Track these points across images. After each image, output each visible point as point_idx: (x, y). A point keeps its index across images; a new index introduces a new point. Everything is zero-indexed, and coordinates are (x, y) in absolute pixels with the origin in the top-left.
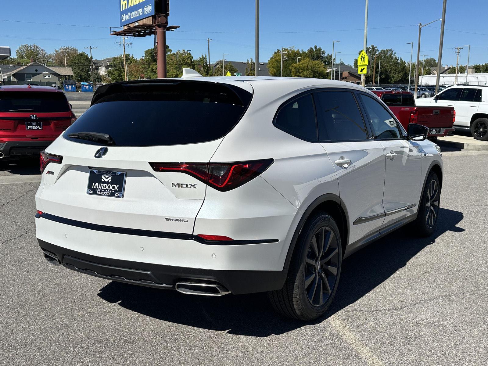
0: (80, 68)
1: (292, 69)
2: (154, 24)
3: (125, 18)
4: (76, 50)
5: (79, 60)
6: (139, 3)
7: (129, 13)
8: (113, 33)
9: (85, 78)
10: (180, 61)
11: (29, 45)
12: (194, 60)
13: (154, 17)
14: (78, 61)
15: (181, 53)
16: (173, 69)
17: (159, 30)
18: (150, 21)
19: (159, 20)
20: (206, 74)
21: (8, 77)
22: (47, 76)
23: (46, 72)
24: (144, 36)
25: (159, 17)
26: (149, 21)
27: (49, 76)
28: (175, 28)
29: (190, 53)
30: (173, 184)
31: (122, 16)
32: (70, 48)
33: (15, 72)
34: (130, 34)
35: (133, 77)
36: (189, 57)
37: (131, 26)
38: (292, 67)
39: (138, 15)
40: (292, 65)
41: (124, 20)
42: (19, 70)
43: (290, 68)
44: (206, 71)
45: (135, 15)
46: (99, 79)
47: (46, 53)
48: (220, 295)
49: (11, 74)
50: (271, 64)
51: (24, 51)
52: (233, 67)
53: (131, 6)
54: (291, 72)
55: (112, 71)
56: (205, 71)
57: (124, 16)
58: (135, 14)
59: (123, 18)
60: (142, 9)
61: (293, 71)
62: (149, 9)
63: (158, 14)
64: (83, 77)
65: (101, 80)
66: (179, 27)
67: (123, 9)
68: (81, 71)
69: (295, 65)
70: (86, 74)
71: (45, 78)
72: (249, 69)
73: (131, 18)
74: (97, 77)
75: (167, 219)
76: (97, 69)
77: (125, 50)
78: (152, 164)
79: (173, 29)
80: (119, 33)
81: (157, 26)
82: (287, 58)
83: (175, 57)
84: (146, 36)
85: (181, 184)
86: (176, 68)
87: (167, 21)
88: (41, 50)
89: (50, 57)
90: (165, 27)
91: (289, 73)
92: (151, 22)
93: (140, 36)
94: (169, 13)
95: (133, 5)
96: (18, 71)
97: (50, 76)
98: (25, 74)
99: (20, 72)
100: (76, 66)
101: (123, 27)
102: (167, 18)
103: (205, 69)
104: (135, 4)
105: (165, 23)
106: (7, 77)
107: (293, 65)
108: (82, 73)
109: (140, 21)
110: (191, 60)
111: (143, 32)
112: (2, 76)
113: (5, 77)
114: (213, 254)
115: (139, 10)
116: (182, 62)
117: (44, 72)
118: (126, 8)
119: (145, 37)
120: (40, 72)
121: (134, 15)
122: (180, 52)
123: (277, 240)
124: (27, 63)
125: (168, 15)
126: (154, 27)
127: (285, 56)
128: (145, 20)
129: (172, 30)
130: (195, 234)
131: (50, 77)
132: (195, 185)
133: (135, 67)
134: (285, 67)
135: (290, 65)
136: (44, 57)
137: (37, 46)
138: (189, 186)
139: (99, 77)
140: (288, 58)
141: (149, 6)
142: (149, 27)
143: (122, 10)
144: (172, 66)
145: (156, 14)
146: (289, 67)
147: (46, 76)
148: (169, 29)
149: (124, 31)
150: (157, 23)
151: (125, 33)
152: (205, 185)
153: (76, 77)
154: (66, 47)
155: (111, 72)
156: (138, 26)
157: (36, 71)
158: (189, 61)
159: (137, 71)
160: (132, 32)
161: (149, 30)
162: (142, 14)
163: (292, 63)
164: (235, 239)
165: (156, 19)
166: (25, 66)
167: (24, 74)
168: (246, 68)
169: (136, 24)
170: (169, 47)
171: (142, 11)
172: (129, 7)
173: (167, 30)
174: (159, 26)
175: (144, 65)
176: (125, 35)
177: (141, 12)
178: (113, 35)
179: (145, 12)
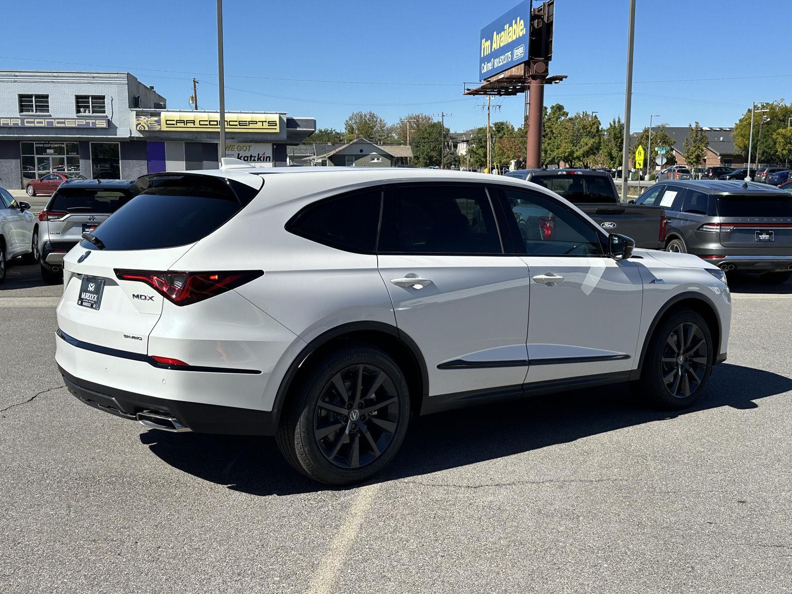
0: (430, 145)
1: (777, 138)
2: (526, 75)
3: (487, 67)
4: (429, 119)
5: (430, 134)
6: (507, 43)
7: (492, 59)
8: (467, 92)
9: (437, 160)
10: (579, 130)
11: (364, 114)
12: (602, 128)
13: (527, 64)
14: (428, 136)
15: (581, 116)
16: (566, 143)
17: (534, 84)
18: (521, 71)
19: (535, 68)
20: (618, 149)
21: (323, 161)
22: (376, 159)
23: (374, 153)
24: (514, 93)
25: (535, 63)
26: (518, 71)
27: (378, 159)
28: (560, 78)
29: (596, 116)
30: (134, 295)
31: (483, 64)
32: (420, 116)
33: (332, 153)
34: (491, 91)
35: (505, 157)
36: (594, 124)
37: (494, 79)
38: (778, 134)
39: (504, 62)
40: (777, 131)
41: (485, 70)
42: (337, 150)
43: (774, 136)
44: (618, 144)
45: (500, 62)
46: (456, 161)
47: (385, 124)
48: (176, 431)
49: (327, 157)
50: (739, 130)
51: (356, 123)
52: (667, 136)
53: (496, 49)
54: (775, 143)
55: (475, 150)
56: (616, 145)
57: (485, 64)
58: (500, 60)
59: (483, 68)
60: (510, 52)
61: (780, 142)
62: (521, 52)
63: (533, 59)
64: (434, 159)
65: (460, 163)
66: (566, 77)
67: (485, 55)
68: (431, 150)
69: (783, 131)
70: (438, 155)
71: (373, 161)
72: (691, 141)
73: (495, 67)
74: (454, 159)
75: (126, 336)
76: (456, 146)
77: (489, 117)
78: (116, 271)
79: (558, 81)
80: (475, 91)
81: (530, 78)
82: (769, 119)
83: (571, 123)
84: (518, 94)
85: (141, 296)
86: (572, 142)
87: (548, 70)
88: (378, 120)
89: (391, 130)
90: (544, 79)
91: (770, 146)
92: (523, 71)
93: (508, 93)
94: (551, 56)
95: (498, 47)
96: (337, 152)
97: (380, 159)
98: (346, 157)
99: (340, 154)
100: (425, 143)
101: (482, 81)
102: (547, 65)
103: (617, 141)
104: (501, 46)
105: (544, 73)
106: (321, 161)
107: (780, 130)
108: (434, 154)
109: (507, 72)
110: (598, 128)
111: (512, 87)
112: (315, 159)
113: (318, 161)
114: (163, 380)
115: (507, 54)
116: (581, 131)
117: (372, 154)
118: (489, 52)
119: (516, 95)
120: (365, 154)
121: (498, 62)
122: (579, 116)
123: (259, 372)
124: (350, 141)
125: (550, 58)
126: (527, 79)
127: (766, 116)
128: (513, 69)
129: (556, 83)
130: (150, 355)
131: (380, 161)
132: (153, 297)
133: (509, 142)
134: (765, 135)
135: (775, 131)
136: (382, 130)
137: (374, 114)
138: (148, 298)
139: (457, 158)
140: (771, 119)
141: (521, 47)
142: (519, 79)
143: (482, 56)
144: (566, 139)
145: (530, 59)
146: (772, 134)
147: (374, 159)
148: (550, 81)
149: (483, 87)
150: (531, 73)
151: (483, 91)
152: (162, 297)
153: (424, 158)
154: (416, 115)
155: (473, 151)
156: (503, 78)
157: (361, 151)
158: (594, 130)
159: (511, 148)
160: (495, 89)
161: (520, 84)
162: (510, 60)
163: (778, 129)
164: (191, 364)
165: (529, 67)
166: (347, 145)
167: (344, 156)
168: (686, 138)
169: (501, 76)
170: (564, 109)
171: (510, 55)
172: (493, 50)
173: (546, 83)
174: (534, 77)
175: (522, 138)
176: (485, 94)
177: (509, 58)
178: (466, 94)
179: (515, 57)
